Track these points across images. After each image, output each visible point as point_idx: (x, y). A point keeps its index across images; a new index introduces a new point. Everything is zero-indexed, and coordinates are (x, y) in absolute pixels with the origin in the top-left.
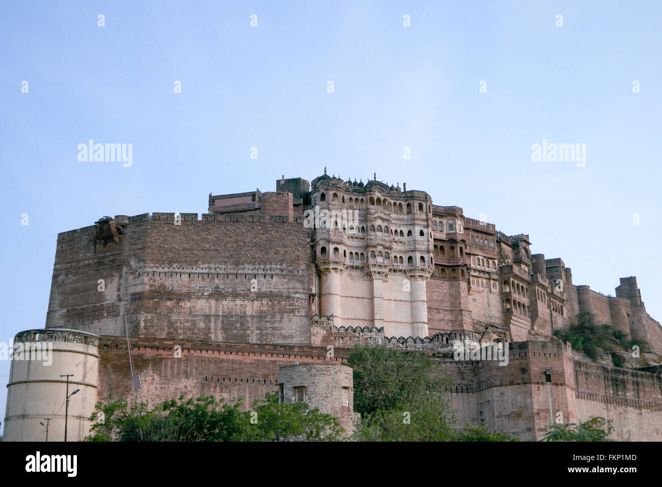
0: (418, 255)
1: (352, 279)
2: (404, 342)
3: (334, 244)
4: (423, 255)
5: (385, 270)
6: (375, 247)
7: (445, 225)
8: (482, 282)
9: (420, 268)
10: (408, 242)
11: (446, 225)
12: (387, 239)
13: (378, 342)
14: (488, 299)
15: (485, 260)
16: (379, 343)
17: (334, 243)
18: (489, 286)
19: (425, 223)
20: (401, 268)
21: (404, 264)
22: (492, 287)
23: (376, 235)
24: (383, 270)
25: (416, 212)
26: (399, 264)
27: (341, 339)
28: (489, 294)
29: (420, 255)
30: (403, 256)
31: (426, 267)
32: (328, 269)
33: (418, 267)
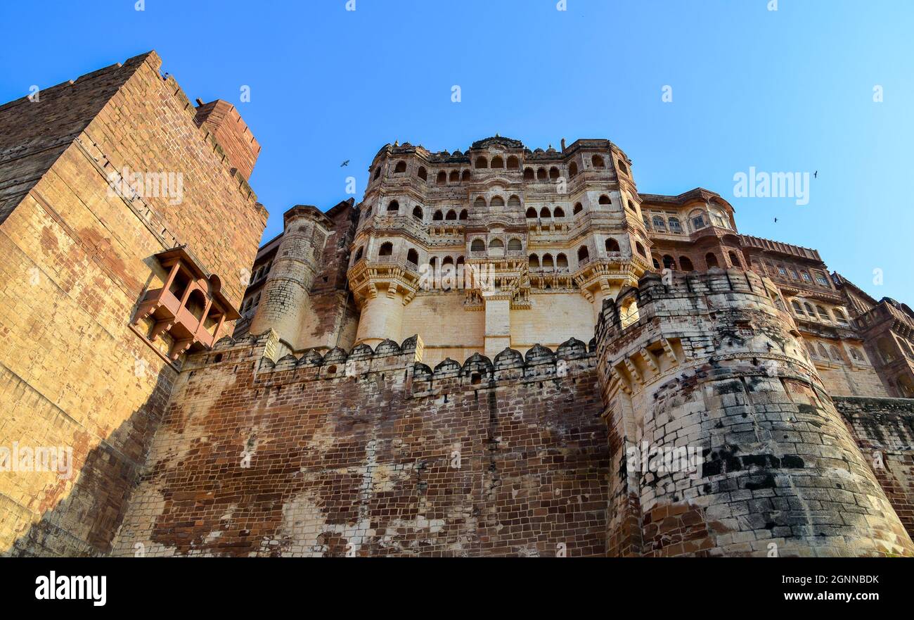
0: (599, 240)
1: (435, 310)
2: (483, 372)
3: (382, 236)
4: (612, 236)
5: (512, 275)
6: (483, 230)
7: (685, 223)
8: (821, 348)
9: (608, 260)
10: (575, 223)
11: (688, 223)
12: (515, 215)
13: (391, 383)
14: (849, 382)
15: (813, 305)
16: (394, 386)
17: (380, 233)
18: (840, 356)
19: (612, 183)
20: (563, 275)
21: (569, 268)
22: (850, 355)
23: (488, 212)
24: (505, 274)
25: (585, 168)
26: (556, 268)
27: (272, 394)
28: (848, 371)
29: (606, 238)
30: (565, 252)
31: (622, 258)
32: (367, 290)
33: (601, 259)
